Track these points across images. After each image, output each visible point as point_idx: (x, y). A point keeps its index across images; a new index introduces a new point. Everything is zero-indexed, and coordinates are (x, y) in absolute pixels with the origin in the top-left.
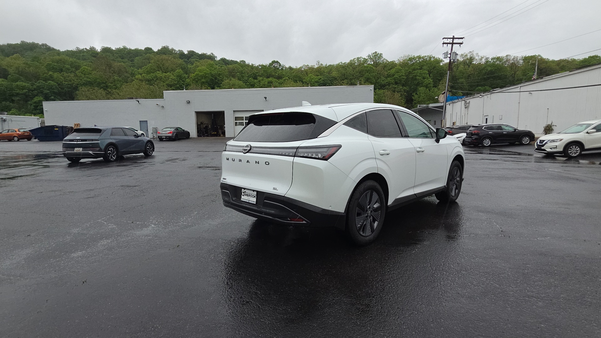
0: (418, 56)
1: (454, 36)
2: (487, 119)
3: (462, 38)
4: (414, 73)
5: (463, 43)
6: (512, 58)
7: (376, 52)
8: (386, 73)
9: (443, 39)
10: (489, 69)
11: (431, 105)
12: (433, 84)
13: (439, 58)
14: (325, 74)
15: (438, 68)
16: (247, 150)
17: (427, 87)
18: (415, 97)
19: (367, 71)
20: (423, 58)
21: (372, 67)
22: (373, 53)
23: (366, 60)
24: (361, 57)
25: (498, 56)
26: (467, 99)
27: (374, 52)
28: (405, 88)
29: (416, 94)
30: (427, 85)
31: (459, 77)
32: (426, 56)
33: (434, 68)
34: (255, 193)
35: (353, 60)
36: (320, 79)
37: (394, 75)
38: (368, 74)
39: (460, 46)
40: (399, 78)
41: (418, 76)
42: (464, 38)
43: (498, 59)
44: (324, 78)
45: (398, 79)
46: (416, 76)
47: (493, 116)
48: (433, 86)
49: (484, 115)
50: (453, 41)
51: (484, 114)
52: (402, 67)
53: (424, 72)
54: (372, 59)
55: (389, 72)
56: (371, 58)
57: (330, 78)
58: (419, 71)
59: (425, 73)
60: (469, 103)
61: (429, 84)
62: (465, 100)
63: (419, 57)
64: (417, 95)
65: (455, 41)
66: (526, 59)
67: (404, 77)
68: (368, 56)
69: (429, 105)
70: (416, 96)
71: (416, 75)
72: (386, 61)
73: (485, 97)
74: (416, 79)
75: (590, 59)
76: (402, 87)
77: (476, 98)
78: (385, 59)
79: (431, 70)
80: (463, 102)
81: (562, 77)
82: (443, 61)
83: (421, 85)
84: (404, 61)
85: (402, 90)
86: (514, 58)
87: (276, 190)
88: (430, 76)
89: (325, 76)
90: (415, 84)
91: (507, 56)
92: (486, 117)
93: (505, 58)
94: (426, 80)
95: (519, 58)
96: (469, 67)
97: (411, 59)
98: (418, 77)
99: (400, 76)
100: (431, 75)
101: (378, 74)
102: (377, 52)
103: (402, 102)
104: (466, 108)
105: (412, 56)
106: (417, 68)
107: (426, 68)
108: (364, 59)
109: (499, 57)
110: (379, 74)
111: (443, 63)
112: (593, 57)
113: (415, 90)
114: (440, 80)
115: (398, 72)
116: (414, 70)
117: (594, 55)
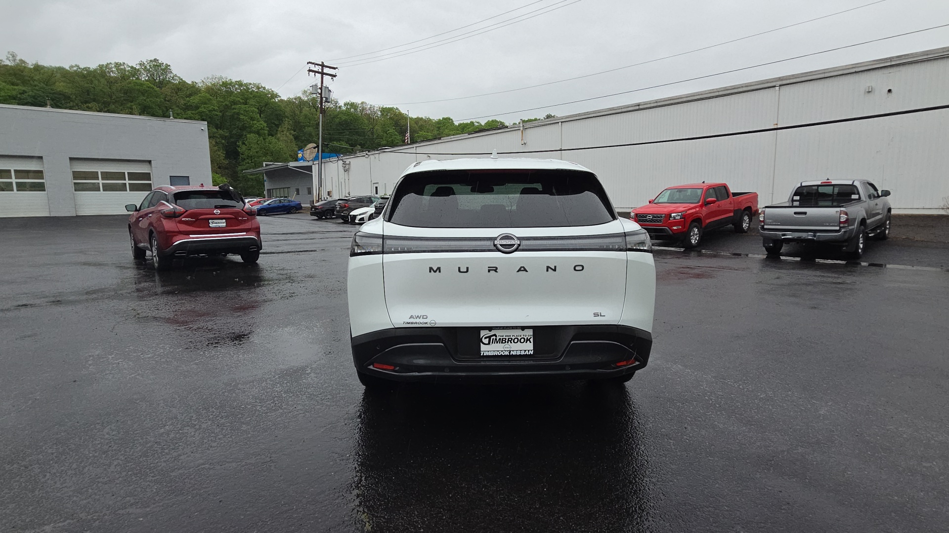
0: (237, 81)
1: (323, 63)
2: (376, 188)
3: (334, 68)
4: (234, 109)
5: (336, 76)
6: (369, 106)
7: (156, 60)
8: (182, 102)
9: (308, 64)
10: (344, 118)
11: (292, 164)
12: (268, 131)
13: (273, 91)
14: (36, 83)
15: (273, 107)
16: (515, 245)
17: (258, 133)
18: (242, 149)
19: (143, 93)
20: (246, 85)
21: (152, 86)
22: (151, 61)
23: (134, 72)
24: (124, 63)
25: (353, 101)
26: (345, 158)
27: (153, 59)
28: (221, 132)
29: (244, 143)
30: (258, 130)
31: (304, 124)
32: (250, 84)
33: (266, 105)
34: (529, 333)
35: (107, 65)
36: (23, 94)
37: (197, 107)
38: (145, 98)
39: (332, 78)
40: (207, 112)
41: (242, 114)
42: (337, 68)
43: (353, 105)
44: (35, 91)
45: (207, 114)
46: (238, 114)
47: (385, 184)
48: (268, 134)
49: (373, 182)
50: (322, 70)
51: (372, 180)
52: (211, 96)
53: (252, 109)
54: (148, 70)
55: (189, 101)
56: (145, 69)
57: (50, 93)
58: (243, 106)
59: (253, 111)
60: (349, 164)
61: (261, 129)
62: (344, 160)
63: (240, 84)
64: (246, 145)
65: (326, 70)
66: (384, 111)
67: (218, 113)
68: (140, 64)
69: (288, 164)
70: (244, 148)
71: (238, 112)
72: (180, 79)
73: (372, 157)
74: (239, 119)
75: (444, 121)
76: (215, 130)
77: (358, 158)
78: (176, 76)
79: (261, 108)
80: (341, 162)
81: (461, 139)
82: (278, 96)
83: (248, 130)
84: (214, 85)
85: (216, 135)
86: (370, 107)
87: (601, 316)
88: (260, 116)
89: (37, 88)
90: (238, 127)
91: (362, 103)
92: (376, 185)
93: (360, 106)
94: (255, 122)
95: (376, 109)
96: (316, 111)
97: (225, 84)
98: (242, 117)
99: (210, 111)
100: (262, 116)
101: (165, 100)
102: (158, 60)
103: (219, 155)
104: (345, 171)
105: (227, 80)
106: (239, 101)
107: (253, 103)
108: (132, 67)
109: (354, 103)
110: (168, 101)
111: (279, 99)
112: (446, 118)
113: (240, 136)
114: (277, 126)
115: (205, 103)
116: (234, 103)
117: (447, 117)
